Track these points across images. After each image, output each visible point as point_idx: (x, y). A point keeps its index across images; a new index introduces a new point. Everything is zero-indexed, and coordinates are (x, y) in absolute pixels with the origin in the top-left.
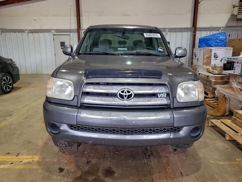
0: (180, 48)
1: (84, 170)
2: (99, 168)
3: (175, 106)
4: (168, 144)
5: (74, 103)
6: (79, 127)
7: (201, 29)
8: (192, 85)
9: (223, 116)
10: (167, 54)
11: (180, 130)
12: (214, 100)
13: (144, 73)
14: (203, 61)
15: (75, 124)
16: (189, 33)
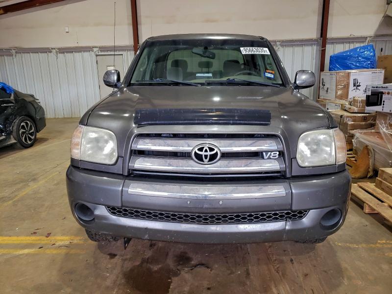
0: (303, 71)
1: (145, 256)
2: (168, 253)
3: (293, 174)
4: (282, 241)
5: (118, 169)
6: (125, 210)
7: (335, 41)
8: (325, 136)
9: (364, 178)
10: (281, 82)
11: (304, 215)
12: (351, 154)
13: (238, 116)
14: (336, 93)
15: (120, 205)
16: (315, 47)
